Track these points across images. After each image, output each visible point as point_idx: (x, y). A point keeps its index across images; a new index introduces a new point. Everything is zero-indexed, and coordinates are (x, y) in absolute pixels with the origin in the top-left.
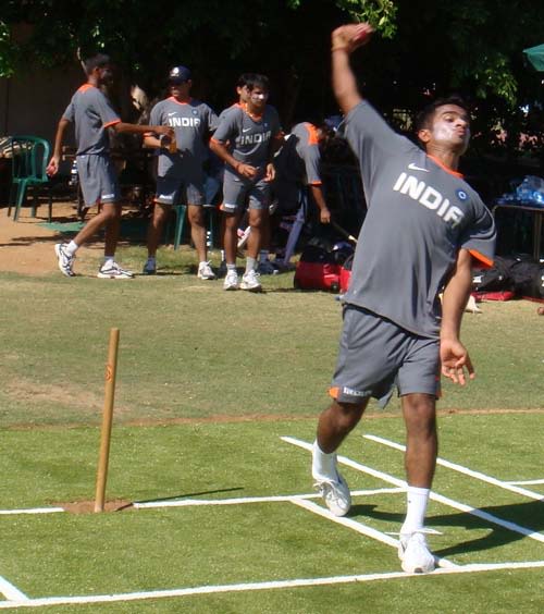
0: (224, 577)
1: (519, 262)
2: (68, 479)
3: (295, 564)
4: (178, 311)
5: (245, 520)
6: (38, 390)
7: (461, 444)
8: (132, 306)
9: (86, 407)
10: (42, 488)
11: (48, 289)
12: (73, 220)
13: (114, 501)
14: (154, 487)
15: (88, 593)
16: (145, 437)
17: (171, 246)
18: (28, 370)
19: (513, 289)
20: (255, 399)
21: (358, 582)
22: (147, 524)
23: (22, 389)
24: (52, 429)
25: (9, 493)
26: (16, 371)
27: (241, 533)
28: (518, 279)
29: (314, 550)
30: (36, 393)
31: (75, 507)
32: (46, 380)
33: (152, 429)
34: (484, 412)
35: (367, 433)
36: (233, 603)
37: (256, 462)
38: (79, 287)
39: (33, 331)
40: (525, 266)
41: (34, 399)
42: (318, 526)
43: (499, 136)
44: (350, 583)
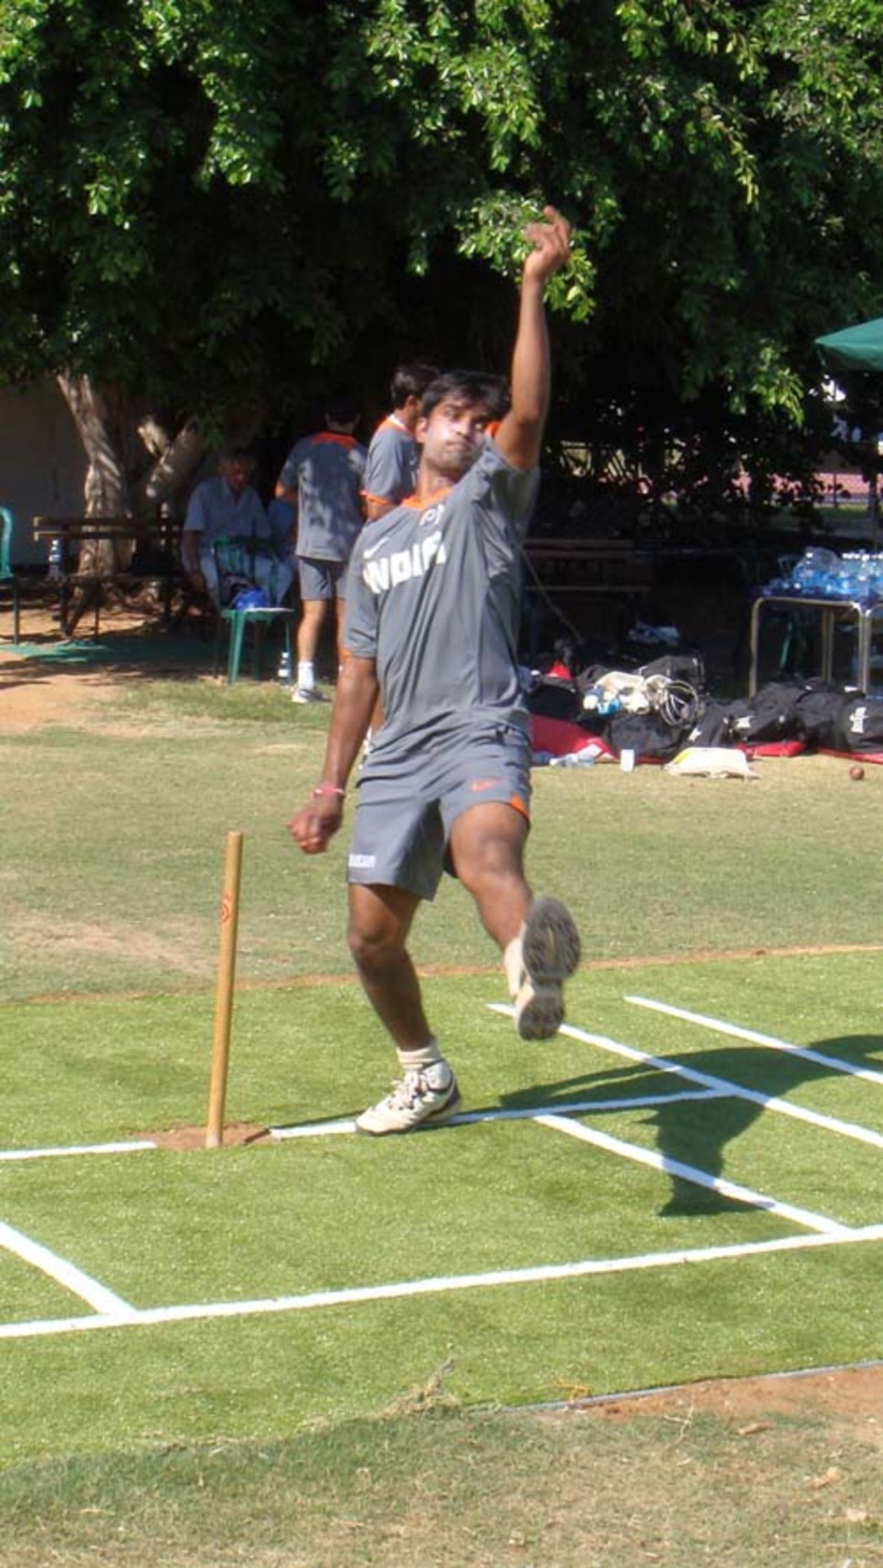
0: (458, 1261)
1: (809, 693)
2: (150, 1090)
3: (571, 1232)
4: (259, 787)
5: (467, 1155)
6: (61, 933)
7: (793, 1009)
8: (182, 782)
9: (147, 959)
10: (110, 1106)
11: (39, 757)
12: (54, 638)
13: (236, 1127)
14: (297, 1100)
15: (233, 1297)
16: (260, 1009)
17: (221, 678)
18: (38, 898)
19: (802, 737)
20: (426, 938)
21: (688, 1264)
22: (303, 1167)
23: (33, 930)
24: (101, 1001)
25: (55, 1118)
26: (20, 900)
27: (466, 1180)
28: (810, 721)
29: (598, 1207)
30: (58, 938)
31: (173, 1139)
32: (70, 914)
33: (269, 995)
34: (813, 951)
35: (630, 994)
36: (485, 1308)
37: (458, 1049)
38: (88, 752)
39: (32, 829)
40: (820, 699)
41: (58, 947)
42: (593, 1163)
43: (737, 483)
44: (674, 1265)
